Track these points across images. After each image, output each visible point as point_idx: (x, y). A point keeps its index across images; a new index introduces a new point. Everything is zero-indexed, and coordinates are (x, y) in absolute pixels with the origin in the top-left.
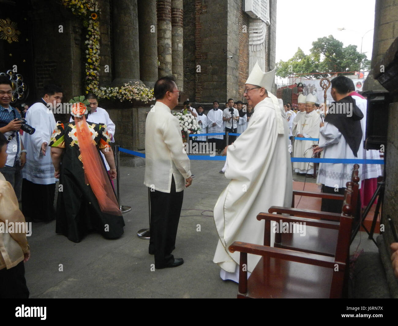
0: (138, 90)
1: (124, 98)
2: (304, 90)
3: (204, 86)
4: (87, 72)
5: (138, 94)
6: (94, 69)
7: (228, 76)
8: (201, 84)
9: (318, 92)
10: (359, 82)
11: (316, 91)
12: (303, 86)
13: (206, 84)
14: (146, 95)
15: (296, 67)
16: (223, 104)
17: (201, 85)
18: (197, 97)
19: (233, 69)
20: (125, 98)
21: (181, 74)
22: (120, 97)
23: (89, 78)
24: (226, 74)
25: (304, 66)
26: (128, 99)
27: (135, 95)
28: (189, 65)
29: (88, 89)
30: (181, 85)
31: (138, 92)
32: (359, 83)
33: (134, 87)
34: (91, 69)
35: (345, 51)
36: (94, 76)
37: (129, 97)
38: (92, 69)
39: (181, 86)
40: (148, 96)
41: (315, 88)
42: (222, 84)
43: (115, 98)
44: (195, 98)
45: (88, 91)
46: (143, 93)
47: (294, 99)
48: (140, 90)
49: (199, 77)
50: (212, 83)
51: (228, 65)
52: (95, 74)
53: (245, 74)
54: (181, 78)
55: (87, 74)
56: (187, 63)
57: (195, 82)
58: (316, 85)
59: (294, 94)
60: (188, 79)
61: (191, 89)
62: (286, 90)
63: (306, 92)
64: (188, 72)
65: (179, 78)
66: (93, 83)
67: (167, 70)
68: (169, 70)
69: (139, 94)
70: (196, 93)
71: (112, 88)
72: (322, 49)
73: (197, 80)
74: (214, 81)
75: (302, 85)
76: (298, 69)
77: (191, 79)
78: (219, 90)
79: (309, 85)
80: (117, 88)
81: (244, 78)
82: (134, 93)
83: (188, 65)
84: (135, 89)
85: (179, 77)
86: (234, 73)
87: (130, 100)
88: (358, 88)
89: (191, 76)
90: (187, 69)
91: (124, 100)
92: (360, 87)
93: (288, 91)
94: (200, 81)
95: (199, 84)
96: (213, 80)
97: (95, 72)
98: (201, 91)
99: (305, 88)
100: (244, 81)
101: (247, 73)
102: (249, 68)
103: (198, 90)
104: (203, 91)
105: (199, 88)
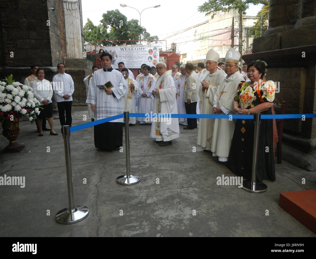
3: (17, 45)
8: (12, 42)
9: (119, 57)
11: (116, 56)
13: (19, 42)
15: (89, 36)
17: (12, 44)
18: (8, 60)
19: (54, 26)
25: (96, 35)
32: (151, 50)
35: (130, 24)
41: (116, 54)
42: (43, 43)
44: (5, 60)
49: (8, 32)
50: (28, 41)
57: (3, 40)
58: (116, 52)
59: (97, 59)
62: (90, 55)
70: (7, 54)
72: (110, 21)
73: (6, 37)
74: (32, 39)
75: (103, 51)
76: (91, 37)
78: (40, 50)
79: (110, 51)
81: (62, 39)
86: (55, 30)
88: (150, 54)
92: (152, 53)
93: (92, 56)
94: (10, 38)
95: (9, 42)
96: (31, 37)
100: (63, 43)
101: (65, 33)
102: (65, 27)
103: (8, 50)
104: (16, 51)
105: (10, 48)
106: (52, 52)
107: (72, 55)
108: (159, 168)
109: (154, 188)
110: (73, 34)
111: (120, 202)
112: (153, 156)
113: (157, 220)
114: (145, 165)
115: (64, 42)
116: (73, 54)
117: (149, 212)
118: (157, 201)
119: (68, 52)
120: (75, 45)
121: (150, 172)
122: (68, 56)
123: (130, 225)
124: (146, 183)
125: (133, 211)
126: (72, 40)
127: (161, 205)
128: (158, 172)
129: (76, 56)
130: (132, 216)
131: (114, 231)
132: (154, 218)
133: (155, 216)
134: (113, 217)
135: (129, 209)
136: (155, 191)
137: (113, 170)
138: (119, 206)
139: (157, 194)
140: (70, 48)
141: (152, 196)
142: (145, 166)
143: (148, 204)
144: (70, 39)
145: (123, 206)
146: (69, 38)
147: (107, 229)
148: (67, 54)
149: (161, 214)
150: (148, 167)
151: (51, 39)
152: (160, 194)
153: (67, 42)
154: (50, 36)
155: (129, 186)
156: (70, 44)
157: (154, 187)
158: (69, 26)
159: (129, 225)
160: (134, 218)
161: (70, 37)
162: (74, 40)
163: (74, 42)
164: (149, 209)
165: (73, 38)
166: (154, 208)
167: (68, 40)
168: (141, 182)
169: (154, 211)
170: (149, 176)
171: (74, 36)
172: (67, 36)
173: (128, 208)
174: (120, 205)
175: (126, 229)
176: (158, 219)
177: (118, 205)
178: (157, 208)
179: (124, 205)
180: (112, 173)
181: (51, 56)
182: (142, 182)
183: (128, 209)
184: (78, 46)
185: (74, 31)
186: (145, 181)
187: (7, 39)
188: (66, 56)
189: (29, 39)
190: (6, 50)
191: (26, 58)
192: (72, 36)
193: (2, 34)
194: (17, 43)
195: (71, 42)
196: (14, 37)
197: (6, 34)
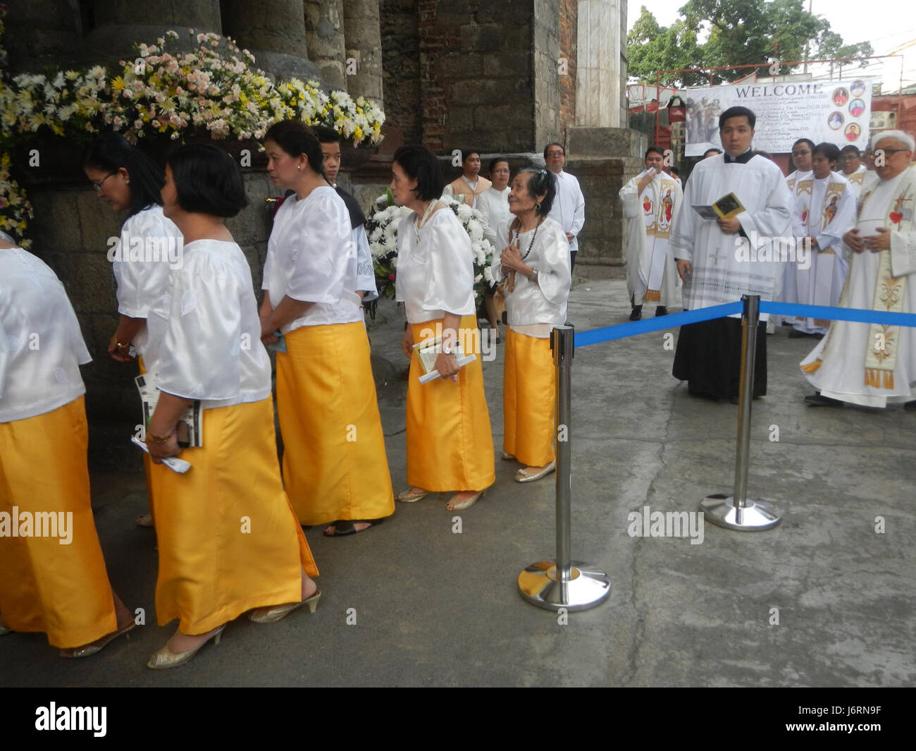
0: (217, 77)
1: (138, 123)
2: (688, 116)
3: (451, 97)
5: (217, 99)
7: (537, 57)
8: (440, 90)
10: (842, 89)
12: (683, 106)
13: (457, 87)
14: (261, 110)
15: (641, 59)
16: (521, 158)
17: (441, 93)
18: (429, 137)
19: (549, 36)
20: (147, 126)
21: (376, 49)
22: (119, 121)
24: (531, 48)
25: (663, 54)
26: (163, 130)
27: (203, 102)
28: (394, 25)
30: (377, 91)
31: (216, 90)
32: (841, 92)
33: (195, 63)
35: (773, 11)
37: (167, 117)
39: (378, 96)
40: (272, 113)
41: (719, 109)
42: (517, 86)
43: (92, 130)
44: (422, 138)
46: (244, 98)
48: (226, 78)
49: (433, 63)
50: (479, 83)
51: (537, 16)
54: (376, 66)
57: (420, 84)
58: (721, 102)
59: (661, 128)
60: (391, 74)
61: (404, 109)
62: (640, 116)
63: (696, 121)
64: (391, 50)
65: (368, 65)
67: (324, 31)
68: (335, 29)
69: (226, 100)
70: (426, 120)
71: (71, 75)
72: (710, 8)
73: (428, 76)
74: (488, 78)
75: (682, 103)
76: (648, 63)
77: (403, 74)
78: (508, 107)
79: (704, 101)
80: (98, 71)
82: (194, 94)
83: (389, 25)
84: (198, 71)
85: (367, 62)
86: (550, 48)
87: (174, 135)
88: (839, 105)
89: (401, 62)
90: (389, 37)
91: (141, 134)
92: (844, 102)
93: (645, 120)
94: (436, 78)
95: (434, 89)
96: (485, 73)
98: (443, 113)
99: (691, 110)
100: (567, 83)
101: (574, 56)
102: (577, 38)
103: (431, 112)
104: (448, 113)
105: (436, 105)
106: (537, 111)
107: (591, 118)
108: (848, 491)
109: (830, 560)
110: (598, 56)
111: (708, 579)
112: (827, 448)
113: (836, 674)
114: (800, 472)
115: (570, 79)
116: (593, 115)
117: (808, 638)
118: (838, 606)
119: (581, 108)
120: (601, 89)
121: (818, 502)
122: (579, 120)
123: (740, 664)
124: (799, 534)
125: (750, 619)
126: (594, 73)
127: (853, 621)
128: (846, 506)
129: (602, 119)
130: (745, 634)
131: (686, 670)
132: (824, 664)
133: (830, 657)
134: (684, 624)
135: (738, 612)
136: (831, 570)
137: (689, 472)
138: (706, 591)
139: (839, 580)
140: (586, 98)
141: (820, 585)
142: (796, 474)
143: (807, 609)
144: (588, 71)
145: (718, 596)
146: (586, 68)
147: (662, 656)
148: (576, 115)
149: (852, 656)
150: (809, 481)
151: (536, 75)
152: (853, 585)
153: (579, 80)
154: (534, 64)
155: (742, 533)
156: (587, 86)
157: (830, 555)
158: (589, 32)
159: (735, 666)
160: (755, 644)
161: (588, 66)
162: (599, 74)
163: (599, 81)
164: (808, 627)
165: (596, 69)
166: (827, 629)
167: (582, 75)
168: (784, 528)
169: (825, 638)
170: (813, 514)
171: (599, 62)
172: (581, 62)
173: (735, 606)
174: (708, 588)
175: (724, 675)
176: (841, 671)
177: (700, 587)
178: (841, 630)
179: (722, 591)
180: (686, 479)
181: (533, 124)
182: (786, 529)
183: (734, 609)
184: (610, 90)
185: (602, 46)
186: (796, 526)
187: (428, 80)
188: (574, 120)
189: (482, 76)
190: (426, 111)
191: (471, 129)
192: (594, 63)
193: (419, 68)
194: (452, 92)
195: (591, 81)
196: (446, 75)
197: (428, 68)
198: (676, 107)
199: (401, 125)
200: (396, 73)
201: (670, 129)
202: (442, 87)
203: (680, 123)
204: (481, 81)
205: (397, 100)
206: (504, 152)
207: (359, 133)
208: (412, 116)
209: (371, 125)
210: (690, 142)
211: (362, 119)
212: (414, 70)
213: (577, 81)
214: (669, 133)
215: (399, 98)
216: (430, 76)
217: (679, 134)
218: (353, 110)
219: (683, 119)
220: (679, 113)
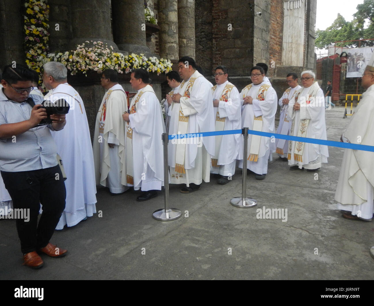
1: (75, 69)
2: (348, 61)
3: (223, 55)
4: (26, 30)
6: (37, 25)
7: (255, 40)
8: (219, 53)
12: (347, 56)
13: (225, 51)
15: (336, 36)
16: (247, 78)
17: (220, 54)
19: (263, 31)
21: (192, 38)
23: (30, 39)
24: (252, 37)
25: (346, 34)
26: (81, 71)
27: (93, 63)
28: (205, 29)
29: (29, 56)
34: (33, 24)
36: (38, 36)
37: (83, 67)
38: (35, 25)
39: (193, 55)
42: (247, 51)
44: (212, 70)
45: (28, 59)
47: (336, 72)
48: (103, 54)
49: (217, 43)
50: (233, 50)
51: (255, 24)
52: (38, 33)
53: (278, 39)
54: (192, 45)
55: (27, 34)
56: (202, 26)
57: (213, 50)
58: (363, 54)
59: (336, 65)
60: (203, 47)
61: (207, 60)
62: (326, 60)
63: (352, 62)
64: (203, 38)
65: (189, 45)
66: (36, 47)
67: (170, 33)
68: (174, 33)
70: (214, 64)
71: (61, 54)
72: (369, 13)
73: (215, 48)
74: (236, 48)
75: (346, 54)
76: (339, 37)
77: (207, 47)
78: (243, 59)
79: (356, 54)
80: (67, 53)
81: (277, 44)
82: (91, 60)
83: (203, 29)
84: (92, 53)
85: (189, 43)
86: (263, 36)
89: (207, 43)
90: (203, 33)
91: (76, 72)
93: (328, 62)
94: (218, 48)
95: (217, 52)
97: (40, 29)
98: (220, 61)
99: (350, 58)
100: (277, 49)
101: (281, 38)
102: (283, 31)
103: (215, 61)
104: (222, 61)
105: (218, 58)
106: (254, 61)
107: (288, 63)
108: (291, 201)
110: (292, 38)
114: (281, 194)
115: (279, 47)
116: (289, 61)
119: (284, 58)
120: (293, 50)
122: (283, 63)
126: (290, 44)
129: (293, 63)
140: (286, 54)
144: (288, 44)
146: (287, 43)
148: (282, 61)
151: (255, 47)
153: (283, 47)
154: (254, 43)
156: (286, 49)
158: (288, 28)
161: (288, 42)
162: (292, 45)
163: (292, 47)
165: (291, 43)
167: (285, 45)
171: (292, 40)
172: (284, 40)
184: (297, 52)
185: (294, 33)
187: (215, 49)
188: (280, 63)
189: (235, 48)
190: (214, 60)
191: (230, 67)
192: (290, 41)
193: (212, 45)
194: (223, 53)
195: (289, 48)
196: (221, 47)
197: (215, 44)
198: (343, 56)
199: (206, 65)
200: (205, 46)
201: (340, 66)
202: (220, 51)
203: (345, 63)
204: (234, 49)
205: (205, 56)
206: (241, 76)
207: (159, 70)
208: (210, 62)
209: (165, 68)
210: (349, 72)
211: (161, 66)
212: (211, 45)
213: (282, 48)
214: (340, 68)
215: (205, 55)
216: (216, 48)
217: (345, 68)
218: (157, 63)
219: (346, 61)
220: (345, 59)
